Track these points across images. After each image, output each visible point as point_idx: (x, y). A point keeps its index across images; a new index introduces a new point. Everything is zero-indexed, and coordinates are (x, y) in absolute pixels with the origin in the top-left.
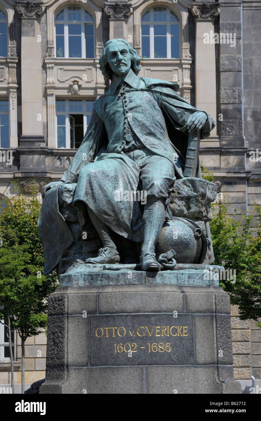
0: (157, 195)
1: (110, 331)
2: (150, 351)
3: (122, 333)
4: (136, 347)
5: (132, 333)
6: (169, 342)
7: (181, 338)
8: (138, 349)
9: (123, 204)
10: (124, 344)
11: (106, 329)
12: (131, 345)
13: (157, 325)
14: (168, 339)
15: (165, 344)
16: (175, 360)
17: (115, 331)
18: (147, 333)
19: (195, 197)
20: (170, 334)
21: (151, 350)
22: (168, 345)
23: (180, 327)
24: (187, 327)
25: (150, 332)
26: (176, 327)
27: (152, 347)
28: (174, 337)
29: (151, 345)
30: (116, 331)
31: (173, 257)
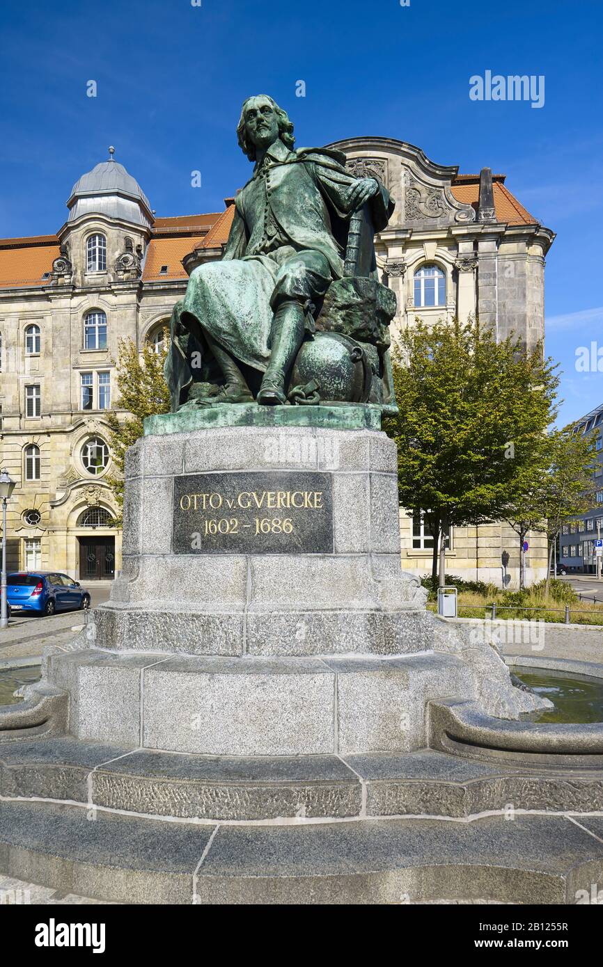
0: (289, 293)
1: (200, 500)
2: (258, 531)
3: (216, 502)
4: (236, 525)
5: (230, 503)
6: (289, 516)
7: (310, 512)
8: (240, 527)
9: (252, 318)
10: (218, 519)
11: (193, 498)
12: (229, 521)
13: (270, 490)
14: (288, 512)
15: (283, 521)
16: (299, 545)
17: (206, 500)
18: (254, 503)
19: (358, 304)
20: (291, 504)
21: (260, 530)
22: (288, 521)
23: (308, 494)
24: (321, 493)
25: (259, 502)
26: (302, 494)
27: (262, 525)
28: (299, 509)
29: (260, 523)
30: (208, 499)
31: (317, 390)
